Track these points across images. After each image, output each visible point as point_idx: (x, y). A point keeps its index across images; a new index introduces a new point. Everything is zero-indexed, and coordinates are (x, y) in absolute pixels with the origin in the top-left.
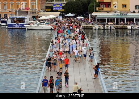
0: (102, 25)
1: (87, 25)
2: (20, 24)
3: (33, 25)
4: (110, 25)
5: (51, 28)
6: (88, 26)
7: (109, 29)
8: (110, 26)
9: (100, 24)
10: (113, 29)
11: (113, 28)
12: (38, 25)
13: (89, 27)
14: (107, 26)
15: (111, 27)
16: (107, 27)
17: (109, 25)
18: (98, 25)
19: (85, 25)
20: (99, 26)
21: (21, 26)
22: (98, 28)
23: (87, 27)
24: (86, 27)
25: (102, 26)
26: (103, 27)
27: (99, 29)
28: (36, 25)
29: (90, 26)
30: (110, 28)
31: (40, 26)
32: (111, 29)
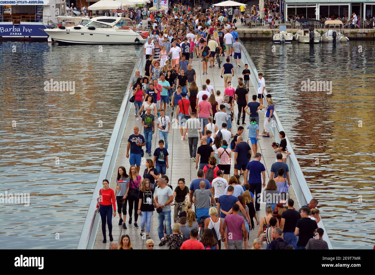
0: (304, 27)
1: (253, 30)
2: (27, 26)
3: (76, 28)
4: (332, 27)
5: (137, 40)
6: (256, 33)
7: (328, 42)
8: (330, 31)
9: (297, 24)
10: (341, 42)
11: (341, 37)
12: (92, 28)
13: (260, 36)
14: (320, 30)
15: (334, 35)
16: (322, 33)
17: (328, 27)
18: (289, 30)
19: (247, 30)
20: (294, 30)
21: (27, 33)
22: (291, 39)
23: (253, 36)
24: (248, 36)
25: (306, 32)
26: (308, 35)
27: (295, 41)
28: (84, 29)
29: (263, 33)
30: (331, 38)
31: (98, 30)
32: (334, 41)
